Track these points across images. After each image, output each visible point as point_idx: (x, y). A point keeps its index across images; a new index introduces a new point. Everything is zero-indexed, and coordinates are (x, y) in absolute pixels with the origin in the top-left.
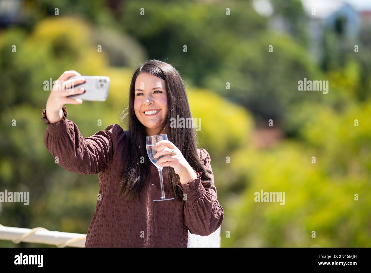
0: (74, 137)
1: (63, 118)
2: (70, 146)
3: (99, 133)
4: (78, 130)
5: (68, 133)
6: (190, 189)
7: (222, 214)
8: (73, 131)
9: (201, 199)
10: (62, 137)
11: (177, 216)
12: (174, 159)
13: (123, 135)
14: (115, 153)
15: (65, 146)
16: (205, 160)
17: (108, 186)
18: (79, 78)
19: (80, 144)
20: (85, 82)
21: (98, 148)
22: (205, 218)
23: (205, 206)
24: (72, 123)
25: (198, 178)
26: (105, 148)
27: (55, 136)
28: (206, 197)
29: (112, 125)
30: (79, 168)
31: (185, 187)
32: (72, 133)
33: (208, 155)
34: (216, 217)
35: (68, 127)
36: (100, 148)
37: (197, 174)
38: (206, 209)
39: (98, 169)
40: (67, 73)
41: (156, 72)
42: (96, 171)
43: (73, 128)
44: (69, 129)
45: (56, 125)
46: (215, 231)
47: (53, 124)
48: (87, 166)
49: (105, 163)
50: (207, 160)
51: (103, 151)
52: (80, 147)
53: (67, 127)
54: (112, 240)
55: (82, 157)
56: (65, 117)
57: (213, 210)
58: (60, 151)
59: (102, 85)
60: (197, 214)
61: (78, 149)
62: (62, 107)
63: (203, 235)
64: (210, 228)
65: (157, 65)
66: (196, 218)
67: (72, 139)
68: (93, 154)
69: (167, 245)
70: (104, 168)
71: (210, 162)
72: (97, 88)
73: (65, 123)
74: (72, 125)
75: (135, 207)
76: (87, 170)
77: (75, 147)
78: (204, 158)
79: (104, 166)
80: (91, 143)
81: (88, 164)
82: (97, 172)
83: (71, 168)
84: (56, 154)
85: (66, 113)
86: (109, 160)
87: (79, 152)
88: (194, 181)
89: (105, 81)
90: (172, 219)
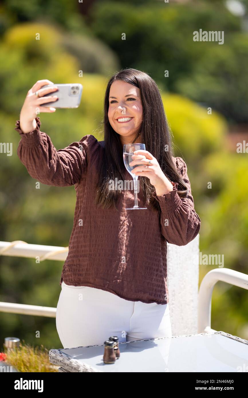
0: (48, 149)
1: (37, 128)
2: (43, 157)
3: (73, 145)
4: (51, 142)
5: (41, 144)
6: (166, 201)
7: (199, 223)
8: (46, 142)
9: (177, 211)
10: (36, 148)
11: (154, 225)
12: (150, 169)
13: (97, 145)
14: (89, 164)
15: (39, 157)
16: (182, 168)
17: (85, 198)
18: (52, 86)
19: (53, 156)
20: (57, 91)
21: (72, 160)
22: (181, 229)
23: (181, 218)
24: (45, 134)
25: (174, 189)
26: (78, 160)
27: (29, 146)
28: (182, 208)
29: (87, 136)
30: (52, 180)
31: (161, 198)
32: (45, 144)
33: (184, 164)
34: (193, 227)
35: (42, 138)
36: (73, 160)
37: (174, 185)
38: (182, 221)
39: (72, 181)
40: (40, 82)
41: (129, 79)
42: (70, 183)
43: (46, 139)
44: (43, 140)
45: (29, 135)
46: (191, 240)
47: (26, 134)
48: (61, 179)
49: (80, 174)
50: (184, 169)
51: (77, 162)
52: (53, 159)
53: (40, 138)
54: (90, 251)
55: (55, 169)
56: (38, 127)
57: (190, 221)
58: (34, 163)
59: (74, 92)
60: (173, 226)
61: (51, 161)
62: (35, 118)
63: (179, 245)
64: (187, 238)
65: (132, 73)
66: (173, 229)
67: (45, 150)
68: (66, 166)
69: (144, 254)
70: (79, 179)
71: (186, 171)
72: (70, 95)
73: (39, 134)
74: (45, 136)
75: (112, 217)
76: (61, 183)
77: (48, 158)
78: (180, 167)
79: (79, 178)
80: (64, 155)
81: (62, 177)
82: (72, 184)
83: (44, 181)
84: (29, 165)
85: (39, 124)
86: (84, 171)
87: (52, 164)
88: (170, 193)
89: (77, 88)
90: (148, 228)
